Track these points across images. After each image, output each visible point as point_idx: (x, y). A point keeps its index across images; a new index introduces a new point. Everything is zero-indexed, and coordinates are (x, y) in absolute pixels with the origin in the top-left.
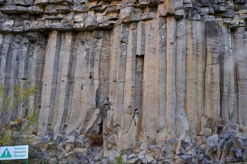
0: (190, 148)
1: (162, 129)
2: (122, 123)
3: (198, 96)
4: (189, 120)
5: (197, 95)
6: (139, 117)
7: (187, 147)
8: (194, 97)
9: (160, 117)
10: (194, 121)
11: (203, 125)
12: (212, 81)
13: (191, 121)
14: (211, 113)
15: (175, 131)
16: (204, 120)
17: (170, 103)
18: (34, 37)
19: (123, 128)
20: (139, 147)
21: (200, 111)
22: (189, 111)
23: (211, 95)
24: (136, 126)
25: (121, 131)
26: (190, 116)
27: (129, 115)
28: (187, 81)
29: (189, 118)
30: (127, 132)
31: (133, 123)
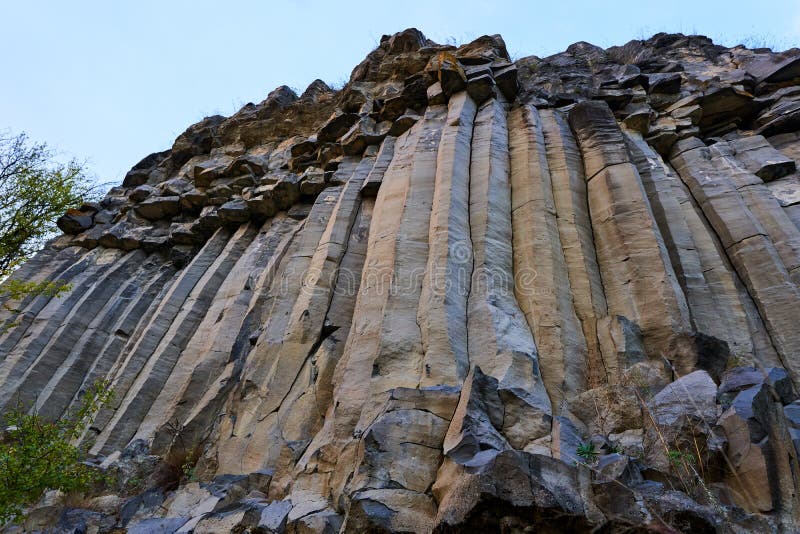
0: (539, 422)
1: (395, 356)
2: (268, 378)
3: (567, 254)
4: (536, 330)
5: (564, 249)
6: (333, 350)
7: (517, 420)
8: (550, 246)
9: (392, 311)
10: (558, 330)
11: (612, 350)
12: (617, 203)
13: (546, 331)
14: (643, 309)
15: (461, 363)
16: (611, 329)
17: (440, 257)
18: (183, 254)
19: (264, 395)
20: (297, 461)
21: (585, 300)
22: (531, 293)
23: (626, 247)
24: (317, 384)
25: (255, 409)
26: (537, 312)
27: (297, 345)
28: (515, 213)
29: (535, 321)
30: (277, 410)
31: (307, 372)
